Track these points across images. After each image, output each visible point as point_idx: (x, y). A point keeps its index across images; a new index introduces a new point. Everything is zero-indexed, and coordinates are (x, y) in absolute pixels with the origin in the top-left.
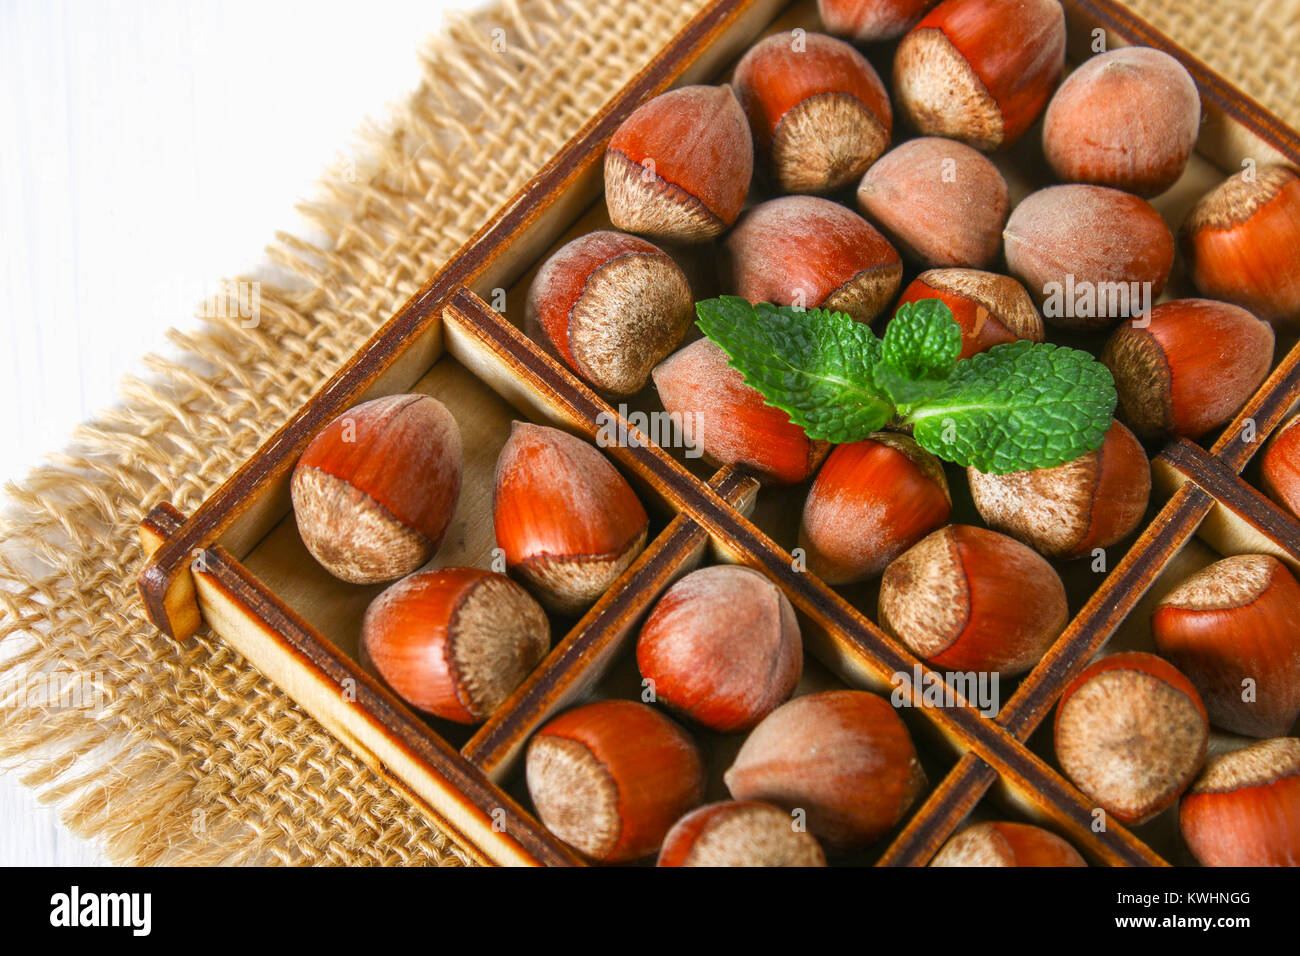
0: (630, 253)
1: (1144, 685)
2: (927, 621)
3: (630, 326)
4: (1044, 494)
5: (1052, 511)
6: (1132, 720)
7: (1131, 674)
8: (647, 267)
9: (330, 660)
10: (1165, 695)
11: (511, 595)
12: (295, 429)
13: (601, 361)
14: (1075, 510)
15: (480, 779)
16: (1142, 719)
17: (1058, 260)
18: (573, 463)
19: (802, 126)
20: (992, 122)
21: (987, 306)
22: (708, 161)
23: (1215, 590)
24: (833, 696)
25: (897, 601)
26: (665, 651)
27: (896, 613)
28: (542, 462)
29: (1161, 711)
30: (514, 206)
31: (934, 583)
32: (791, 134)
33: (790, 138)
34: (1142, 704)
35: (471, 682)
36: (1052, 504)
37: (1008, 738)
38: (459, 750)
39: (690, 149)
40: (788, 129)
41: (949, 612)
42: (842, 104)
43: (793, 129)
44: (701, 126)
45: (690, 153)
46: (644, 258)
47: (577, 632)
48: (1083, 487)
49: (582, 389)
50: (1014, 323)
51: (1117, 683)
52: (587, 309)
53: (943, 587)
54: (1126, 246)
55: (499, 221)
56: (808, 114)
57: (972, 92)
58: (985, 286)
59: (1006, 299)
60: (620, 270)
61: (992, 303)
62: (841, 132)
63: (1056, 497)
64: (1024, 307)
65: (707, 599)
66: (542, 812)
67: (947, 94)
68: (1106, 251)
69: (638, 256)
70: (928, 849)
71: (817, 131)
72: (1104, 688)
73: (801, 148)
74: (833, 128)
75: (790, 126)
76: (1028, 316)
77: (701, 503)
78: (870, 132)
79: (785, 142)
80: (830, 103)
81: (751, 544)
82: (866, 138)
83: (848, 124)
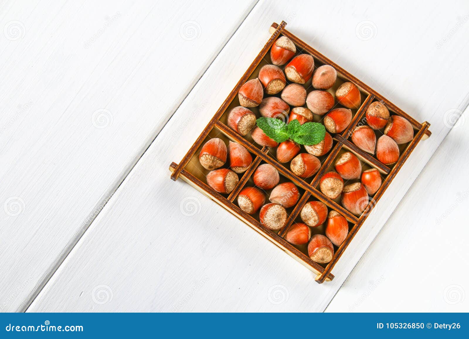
0: (247, 113)
1: (332, 180)
2: (299, 171)
3: (248, 126)
4: (316, 148)
5: (317, 151)
6: (331, 186)
7: (330, 178)
8: (251, 116)
9: (204, 186)
10: (336, 180)
11: (233, 174)
12: (193, 148)
13: (242, 131)
14: (321, 150)
15: (230, 203)
16: (333, 185)
17: (315, 106)
18: (241, 151)
19: (272, 85)
20: (303, 82)
21: (304, 116)
24: (285, 184)
25: (294, 167)
26: (258, 180)
27: (294, 169)
28: (236, 151)
29: (336, 183)
30: (224, 104)
31: (300, 165)
34: (332, 183)
35: (228, 189)
36: (317, 150)
37: (313, 188)
38: (227, 198)
41: (302, 169)
42: (278, 81)
43: (270, 86)
44: (255, 89)
46: (250, 114)
47: (243, 177)
48: (322, 147)
49: (239, 136)
50: (308, 118)
51: (328, 180)
52: (241, 123)
53: (301, 166)
54: (326, 103)
56: (273, 83)
57: (300, 77)
58: (303, 112)
59: (307, 114)
60: (246, 117)
61: (305, 116)
63: (318, 149)
64: (310, 114)
65: (264, 171)
66: (241, 207)
67: (295, 78)
68: (323, 105)
69: (249, 114)
70: (302, 207)
71: (274, 85)
72: (326, 181)
73: (271, 88)
74: (277, 85)
75: (270, 85)
76: (311, 116)
77: (261, 154)
78: (283, 85)
79: (269, 87)
80: (276, 81)
81: (269, 160)
82: (282, 86)
83: (279, 84)
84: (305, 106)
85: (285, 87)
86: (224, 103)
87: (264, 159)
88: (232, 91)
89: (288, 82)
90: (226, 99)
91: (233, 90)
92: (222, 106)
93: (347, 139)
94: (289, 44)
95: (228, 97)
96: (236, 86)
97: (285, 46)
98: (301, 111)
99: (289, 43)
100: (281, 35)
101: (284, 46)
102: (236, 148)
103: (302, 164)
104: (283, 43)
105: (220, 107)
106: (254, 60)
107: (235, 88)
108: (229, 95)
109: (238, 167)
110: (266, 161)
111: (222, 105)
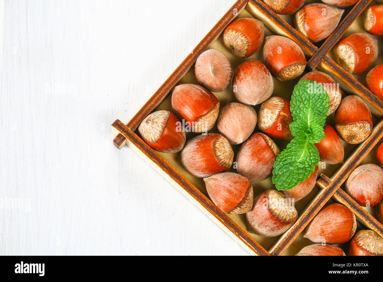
19: (222, 158)
21: (280, 112)
22: (238, 184)
23: (350, 57)
25: (357, 138)
28: (327, 230)
30: (244, 240)
32: (224, 161)
33: (225, 161)
39: (235, 189)
40: (223, 162)
42: (216, 146)
45: (236, 189)
55: (248, 244)
56: (219, 156)
58: (272, 112)
59: (274, 106)
61: (278, 110)
62: (224, 147)
71: (224, 154)
73: (227, 159)
74: (223, 149)
75: (222, 161)
76: (277, 100)
77: (331, 189)
78: (222, 139)
79: (225, 163)
80: (216, 149)
81: (342, 176)
82: (224, 141)
83: (221, 145)
84: (257, 109)
85: (225, 136)
86: (242, 240)
87: (340, 184)
88: (223, 223)
89: (215, 131)
90: (236, 235)
91: (221, 221)
92: (246, 244)
93: (319, 48)
94: (156, 120)
95: (232, 231)
96: (216, 217)
97: (160, 127)
98: (270, 115)
99: (154, 121)
100: (137, 132)
101: (161, 129)
102: (322, 229)
103: (359, 125)
104: (155, 129)
105: (247, 247)
106: (174, 181)
107: (218, 219)
108: (230, 230)
109: (352, 229)
110: (343, 181)
111: (245, 242)
